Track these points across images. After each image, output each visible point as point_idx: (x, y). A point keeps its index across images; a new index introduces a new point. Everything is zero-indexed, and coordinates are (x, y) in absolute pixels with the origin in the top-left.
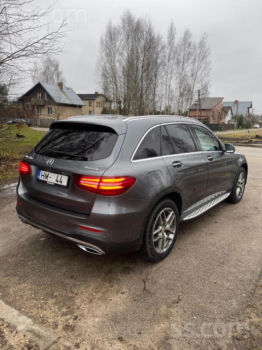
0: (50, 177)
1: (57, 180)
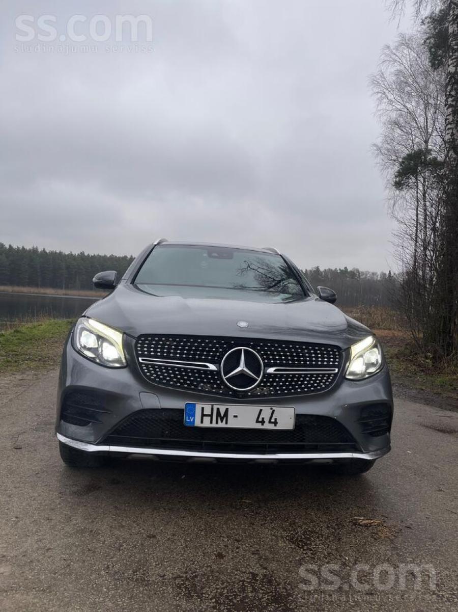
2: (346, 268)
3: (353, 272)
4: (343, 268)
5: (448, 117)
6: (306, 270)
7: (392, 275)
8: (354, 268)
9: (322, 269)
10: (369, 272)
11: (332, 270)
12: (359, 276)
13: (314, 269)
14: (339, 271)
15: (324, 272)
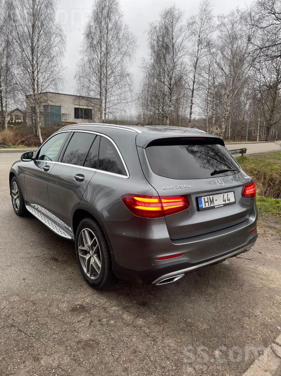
0: (216, 200)
1: (224, 200)
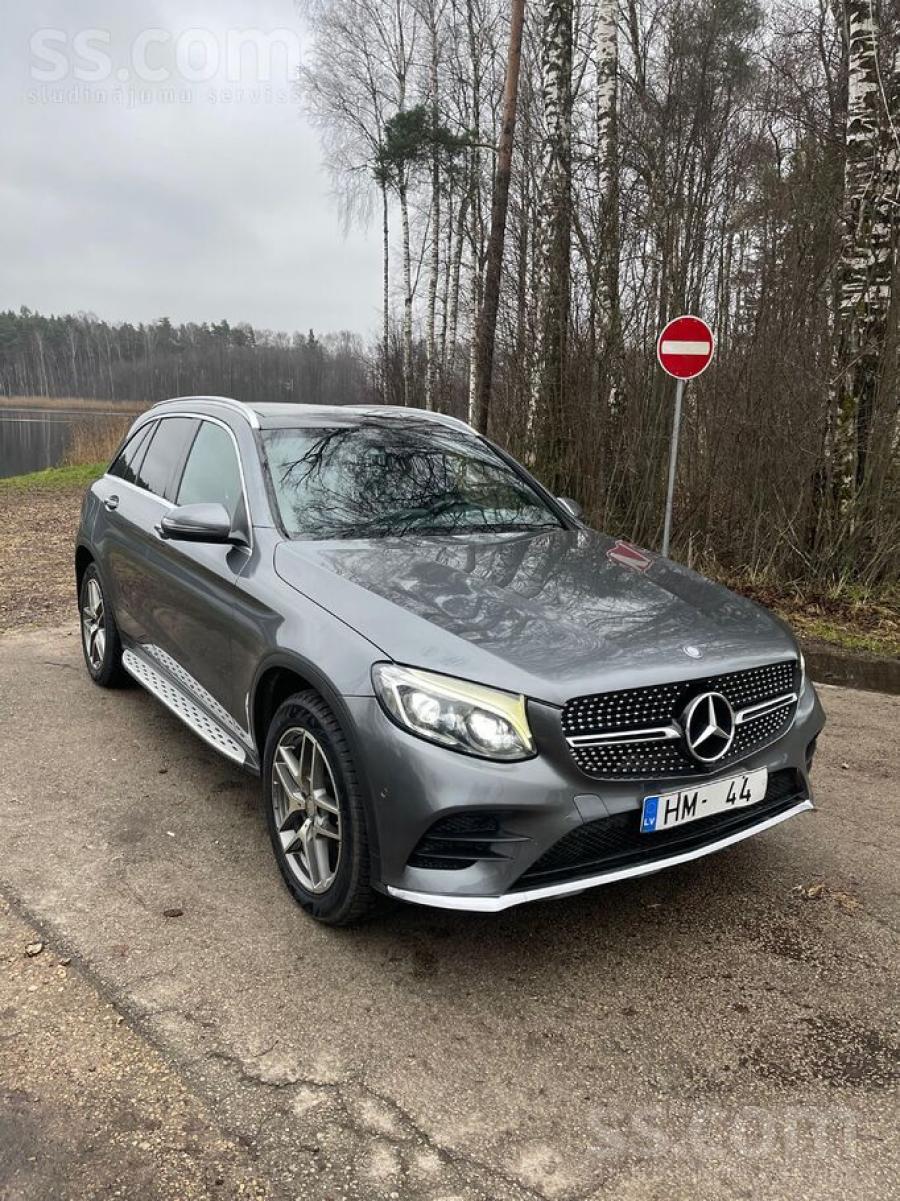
2: (224, 322)
3: (241, 331)
4: (218, 323)
5: (549, 89)
6: (141, 325)
7: (316, 338)
8: (241, 323)
9: (175, 324)
10: (270, 333)
11: (196, 326)
12: (253, 338)
13: (159, 323)
14: (211, 329)
15: (181, 331)
